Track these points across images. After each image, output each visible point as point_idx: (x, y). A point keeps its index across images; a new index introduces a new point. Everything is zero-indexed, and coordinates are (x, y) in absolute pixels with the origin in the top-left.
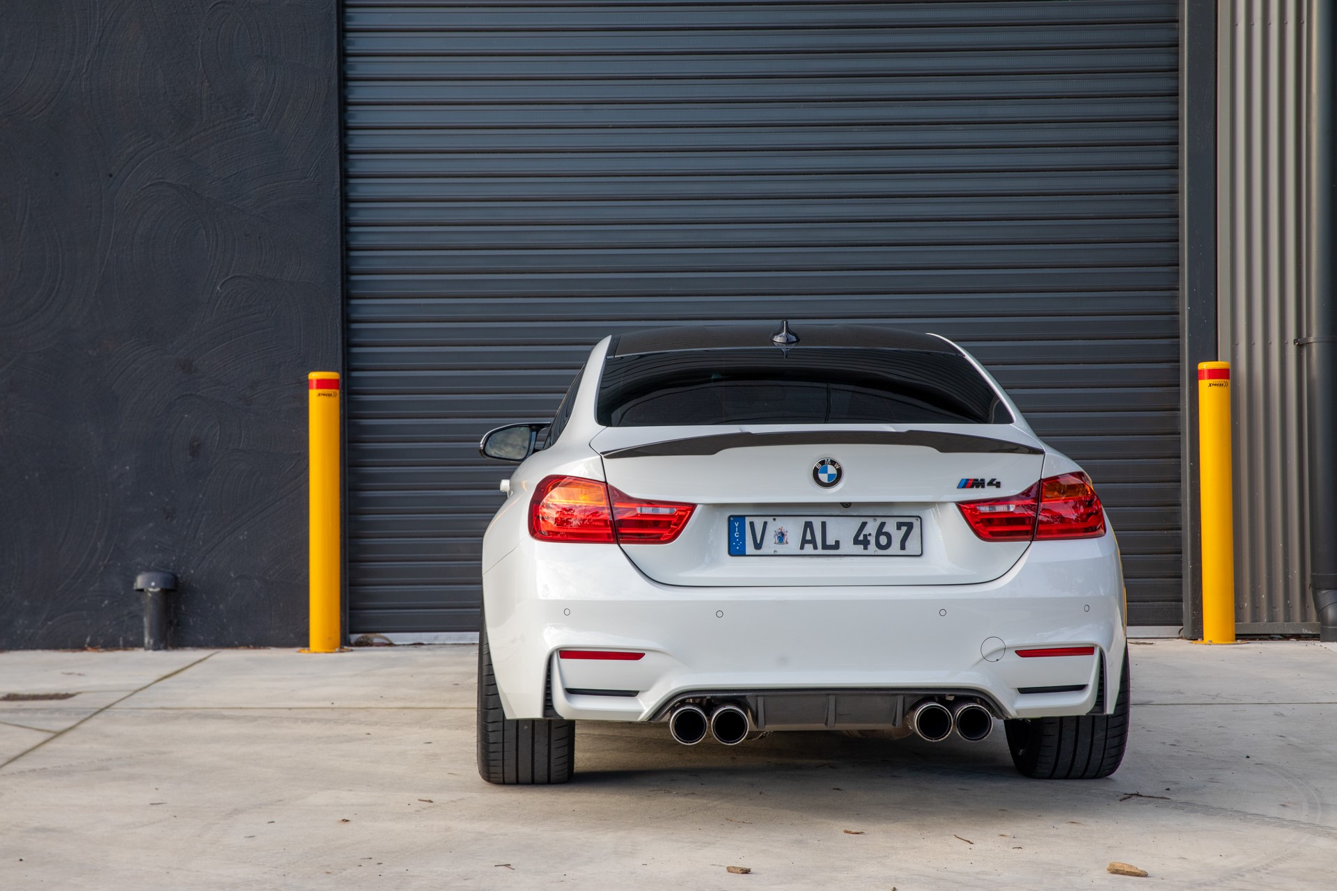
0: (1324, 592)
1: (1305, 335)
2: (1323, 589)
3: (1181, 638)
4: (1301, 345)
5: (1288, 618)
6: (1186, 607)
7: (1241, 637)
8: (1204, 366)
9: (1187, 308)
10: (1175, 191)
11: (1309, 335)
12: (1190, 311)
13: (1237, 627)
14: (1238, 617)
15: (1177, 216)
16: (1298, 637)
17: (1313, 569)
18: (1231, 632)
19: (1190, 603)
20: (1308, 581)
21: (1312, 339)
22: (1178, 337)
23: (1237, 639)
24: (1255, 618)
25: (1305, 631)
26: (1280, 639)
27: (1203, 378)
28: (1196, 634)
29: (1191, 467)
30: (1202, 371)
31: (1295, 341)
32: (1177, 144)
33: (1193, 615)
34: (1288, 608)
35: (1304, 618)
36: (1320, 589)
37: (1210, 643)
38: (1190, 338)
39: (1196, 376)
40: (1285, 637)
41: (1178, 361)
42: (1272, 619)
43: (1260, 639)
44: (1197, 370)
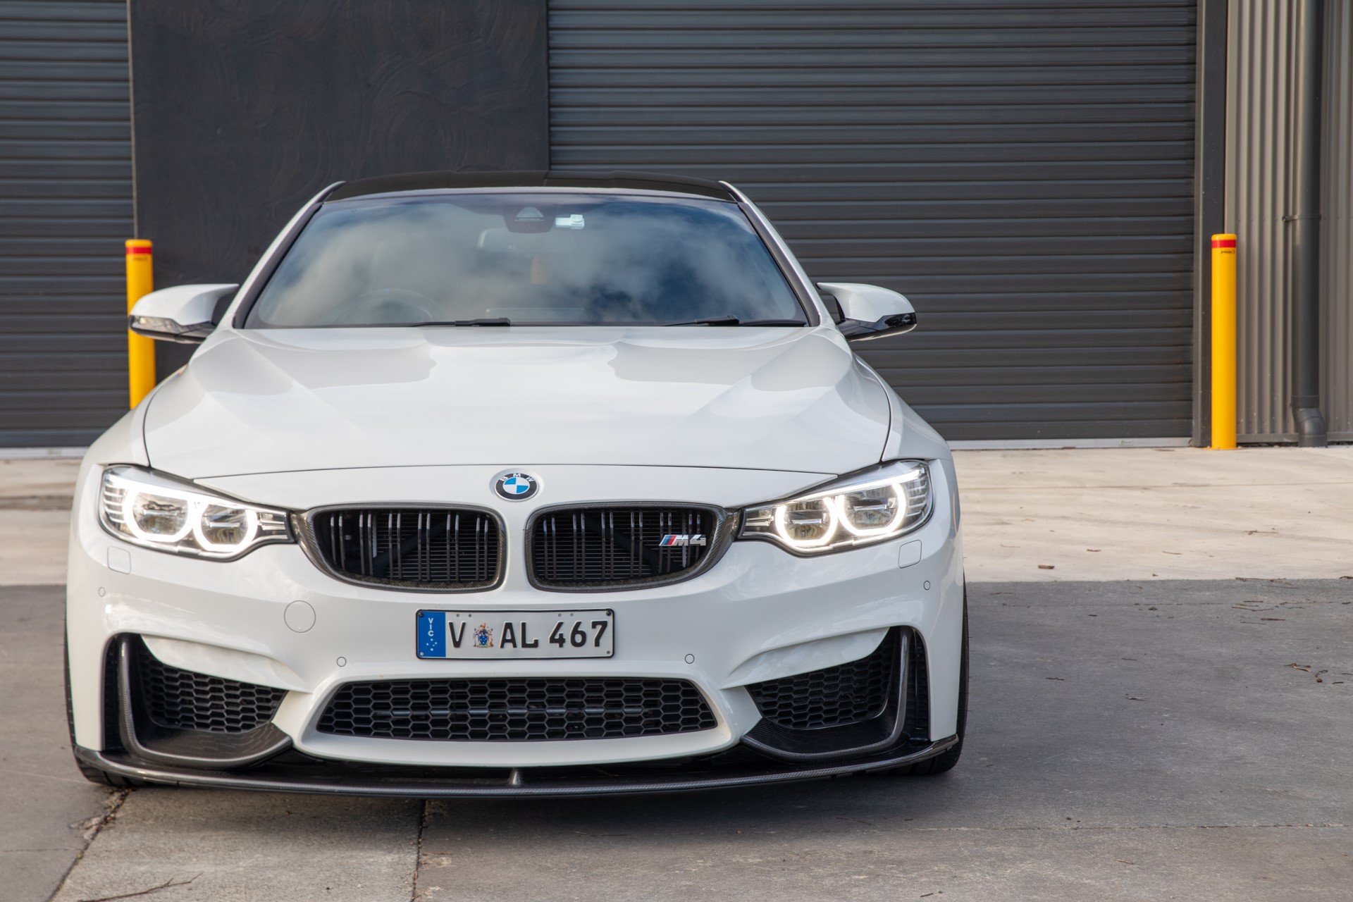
0: (1301, 410)
1: (1291, 213)
2: (1301, 408)
3: (1191, 446)
4: (1288, 221)
5: (1273, 430)
6: (1196, 423)
7: (1238, 444)
8: (1217, 238)
9: (1202, 193)
10: (1191, 101)
11: (1294, 213)
12: (1204, 195)
13: (1238, 438)
14: (1238, 431)
15: (1194, 121)
16: (1281, 444)
17: (1294, 392)
18: (1234, 442)
19: (1200, 419)
20: (1289, 401)
21: (1297, 217)
22: (1193, 215)
23: (1237, 446)
24: (1249, 431)
25: (1286, 440)
26: (1266, 446)
27: (1216, 247)
28: (1205, 441)
29: (1203, 316)
30: (1216, 242)
31: (1284, 218)
32: (1195, 63)
33: (1202, 429)
34: (1273, 423)
35: (1285, 429)
36: (1298, 408)
37: (1219, 449)
38: (1204, 216)
39: (1208, 246)
40: (1270, 445)
41: (1192, 234)
42: (1261, 431)
43: (1252, 446)
44: (1211, 241)
